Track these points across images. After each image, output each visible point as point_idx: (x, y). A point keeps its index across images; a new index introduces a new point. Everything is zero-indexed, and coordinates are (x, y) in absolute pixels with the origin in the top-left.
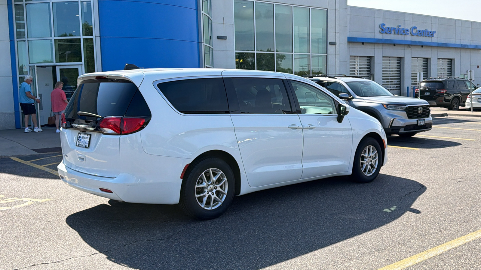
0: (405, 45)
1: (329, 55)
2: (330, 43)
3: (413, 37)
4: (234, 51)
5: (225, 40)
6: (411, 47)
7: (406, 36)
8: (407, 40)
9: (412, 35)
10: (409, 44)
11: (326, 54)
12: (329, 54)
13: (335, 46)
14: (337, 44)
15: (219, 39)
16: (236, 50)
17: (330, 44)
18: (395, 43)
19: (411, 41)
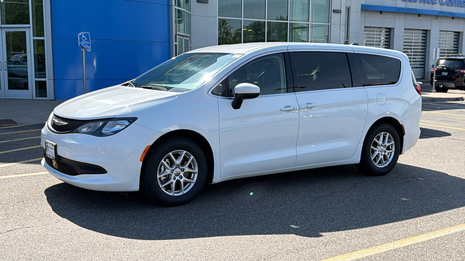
0: (432, 15)
1: (331, 25)
2: (333, 10)
3: (442, 6)
4: (216, 17)
5: (206, 4)
6: (439, 18)
7: (433, 5)
8: (435, 10)
9: (441, 5)
10: (437, 14)
11: (328, 24)
12: (332, 23)
13: (339, 14)
14: (342, 11)
15: (199, 2)
16: (218, 16)
17: (334, 12)
18: (419, 13)
19: (440, 12)
